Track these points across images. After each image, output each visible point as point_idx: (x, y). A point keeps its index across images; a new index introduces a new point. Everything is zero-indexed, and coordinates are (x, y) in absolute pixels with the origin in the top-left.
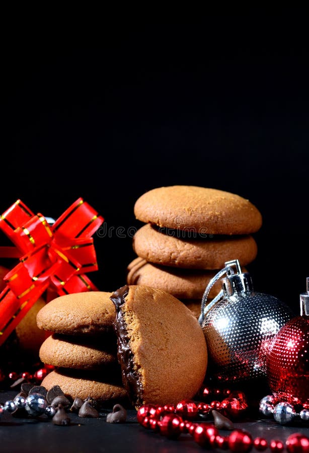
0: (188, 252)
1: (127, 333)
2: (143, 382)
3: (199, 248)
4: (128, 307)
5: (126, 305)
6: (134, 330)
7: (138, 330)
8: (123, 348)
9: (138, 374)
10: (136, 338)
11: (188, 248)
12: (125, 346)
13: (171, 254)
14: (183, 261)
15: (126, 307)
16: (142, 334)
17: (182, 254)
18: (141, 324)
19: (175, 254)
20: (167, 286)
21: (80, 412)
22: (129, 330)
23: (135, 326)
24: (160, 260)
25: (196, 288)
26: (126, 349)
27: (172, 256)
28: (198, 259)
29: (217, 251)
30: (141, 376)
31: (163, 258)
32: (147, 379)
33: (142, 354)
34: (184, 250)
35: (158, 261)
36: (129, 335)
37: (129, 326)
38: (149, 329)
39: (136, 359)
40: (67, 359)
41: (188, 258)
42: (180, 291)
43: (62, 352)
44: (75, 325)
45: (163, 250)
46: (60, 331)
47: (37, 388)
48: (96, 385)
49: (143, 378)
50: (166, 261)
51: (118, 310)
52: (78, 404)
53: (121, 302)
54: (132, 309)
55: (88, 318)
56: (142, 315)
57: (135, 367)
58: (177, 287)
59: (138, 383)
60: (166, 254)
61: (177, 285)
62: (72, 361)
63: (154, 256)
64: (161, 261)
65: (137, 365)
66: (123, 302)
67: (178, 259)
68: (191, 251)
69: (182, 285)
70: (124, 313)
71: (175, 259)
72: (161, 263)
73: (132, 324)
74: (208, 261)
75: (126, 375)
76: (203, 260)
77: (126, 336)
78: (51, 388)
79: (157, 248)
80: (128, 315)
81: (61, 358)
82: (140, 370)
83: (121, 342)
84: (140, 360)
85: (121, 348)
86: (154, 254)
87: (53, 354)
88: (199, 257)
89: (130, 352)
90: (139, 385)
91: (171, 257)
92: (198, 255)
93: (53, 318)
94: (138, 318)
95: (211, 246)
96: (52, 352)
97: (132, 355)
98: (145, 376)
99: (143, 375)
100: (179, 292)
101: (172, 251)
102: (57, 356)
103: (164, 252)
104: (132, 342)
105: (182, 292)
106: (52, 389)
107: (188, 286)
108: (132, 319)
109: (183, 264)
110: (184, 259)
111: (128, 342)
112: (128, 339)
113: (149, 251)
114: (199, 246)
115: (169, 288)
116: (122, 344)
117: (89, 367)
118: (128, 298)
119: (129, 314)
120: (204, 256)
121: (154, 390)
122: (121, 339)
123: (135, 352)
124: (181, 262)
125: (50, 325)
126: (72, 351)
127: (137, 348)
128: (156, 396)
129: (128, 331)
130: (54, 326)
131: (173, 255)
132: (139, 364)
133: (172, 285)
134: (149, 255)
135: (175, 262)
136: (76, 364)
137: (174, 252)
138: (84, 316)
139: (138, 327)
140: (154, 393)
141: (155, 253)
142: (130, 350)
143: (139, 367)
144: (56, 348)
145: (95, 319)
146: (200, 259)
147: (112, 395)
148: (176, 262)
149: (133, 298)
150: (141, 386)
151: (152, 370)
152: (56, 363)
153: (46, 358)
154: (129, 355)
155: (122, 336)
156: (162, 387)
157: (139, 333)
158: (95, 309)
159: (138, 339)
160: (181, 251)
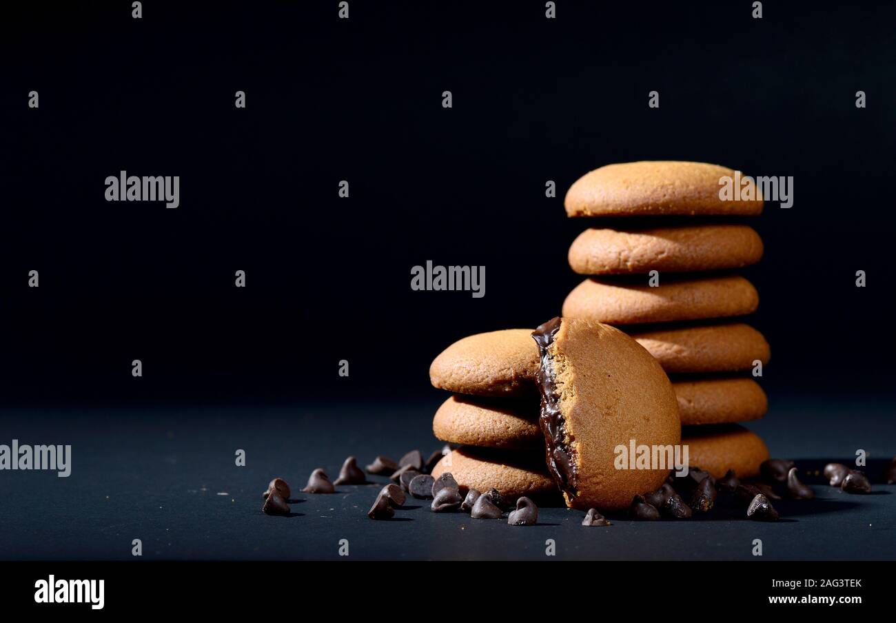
0: (645, 247)
1: (556, 388)
2: (578, 463)
3: (661, 240)
4: (558, 348)
5: (555, 346)
6: (566, 383)
7: (572, 383)
8: (549, 410)
9: (571, 450)
10: (569, 395)
11: (646, 241)
12: (552, 407)
13: (620, 254)
14: (639, 261)
15: (555, 348)
16: (578, 390)
17: (635, 251)
18: (577, 374)
19: (626, 253)
20: (620, 306)
21: (472, 511)
22: (559, 383)
23: (567, 378)
24: (604, 267)
25: (664, 303)
26: (553, 412)
27: (622, 257)
28: (660, 257)
29: (690, 243)
30: (574, 452)
31: (609, 263)
32: (584, 457)
33: (577, 420)
34: (639, 244)
35: (602, 269)
36: (558, 391)
37: (559, 378)
38: (589, 383)
39: (568, 427)
40: (471, 431)
41: (645, 256)
42: (640, 310)
43: (463, 422)
44: (490, 380)
45: (609, 250)
46: (467, 389)
47: (422, 477)
48: (507, 471)
49: (578, 455)
50: (614, 266)
51: (544, 353)
52: (473, 499)
53: (549, 341)
54: (565, 350)
55: (509, 369)
56: (579, 361)
57: (567, 440)
58: (635, 305)
59: (570, 465)
60: (613, 256)
61: (635, 302)
62: (478, 435)
63: (595, 263)
64: (607, 268)
65: (569, 436)
66: (551, 341)
67: (630, 259)
68: (649, 245)
69: (642, 302)
70: (552, 358)
71: (626, 261)
72: (607, 271)
73: (563, 374)
74: (677, 257)
75: (552, 451)
76: (668, 257)
77: (554, 393)
78: (439, 477)
79: (600, 250)
80: (558, 361)
81: (462, 431)
82: (573, 444)
83: (546, 402)
84: (574, 428)
85: (545, 410)
86: (595, 259)
87: (450, 424)
88: (662, 253)
89: (560, 416)
90: (572, 467)
91: (620, 259)
92: (659, 250)
93: (455, 371)
94: (574, 366)
95: (682, 234)
96: (449, 420)
97: (563, 420)
98: (582, 453)
99: (578, 450)
100: (638, 313)
101: (623, 249)
102: (456, 427)
103: (610, 252)
104: (562, 401)
105: (643, 312)
106: (441, 478)
107: (651, 302)
108: (564, 366)
109: (638, 266)
110: (639, 258)
111: (556, 401)
112: (556, 397)
113: (589, 257)
114: (662, 237)
115: (623, 308)
116: (548, 406)
117: (503, 444)
118: (559, 336)
119: (560, 358)
120: (670, 249)
121: (595, 476)
122: (546, 396)
123: (566, 416)
124: (636, 263)
125: (451, 380)
126: (478, 419)
127: (569, 409)
128: (598, 483)
129: (557, 385)
130: (457, 383)
131: (623, 254)
132: (572, 434)
133: (627, 303)
134: (590, 263)
135: (626, 265)
136: (484, 439)
137: (624, 251)
138: (503, 367)
139: (572, 379)
140: (595, 480)
141: (597, 258)
142: (559, 413)
143: (572, 439)
144: (456, 415)
145: (520, 370)
146: (664, 255)
147: (529, 486)
148: (629, 264)
149: (566, 336)
150: (574, 468)
151: (591, 444)
152: (454, 438)
153: (440, 431)
154: (557, 421)
155: (547, 393)
156: (607, 470)
157: (574, 388)
158: (521, 355)
159: (572, 396)
160: (634, 247)
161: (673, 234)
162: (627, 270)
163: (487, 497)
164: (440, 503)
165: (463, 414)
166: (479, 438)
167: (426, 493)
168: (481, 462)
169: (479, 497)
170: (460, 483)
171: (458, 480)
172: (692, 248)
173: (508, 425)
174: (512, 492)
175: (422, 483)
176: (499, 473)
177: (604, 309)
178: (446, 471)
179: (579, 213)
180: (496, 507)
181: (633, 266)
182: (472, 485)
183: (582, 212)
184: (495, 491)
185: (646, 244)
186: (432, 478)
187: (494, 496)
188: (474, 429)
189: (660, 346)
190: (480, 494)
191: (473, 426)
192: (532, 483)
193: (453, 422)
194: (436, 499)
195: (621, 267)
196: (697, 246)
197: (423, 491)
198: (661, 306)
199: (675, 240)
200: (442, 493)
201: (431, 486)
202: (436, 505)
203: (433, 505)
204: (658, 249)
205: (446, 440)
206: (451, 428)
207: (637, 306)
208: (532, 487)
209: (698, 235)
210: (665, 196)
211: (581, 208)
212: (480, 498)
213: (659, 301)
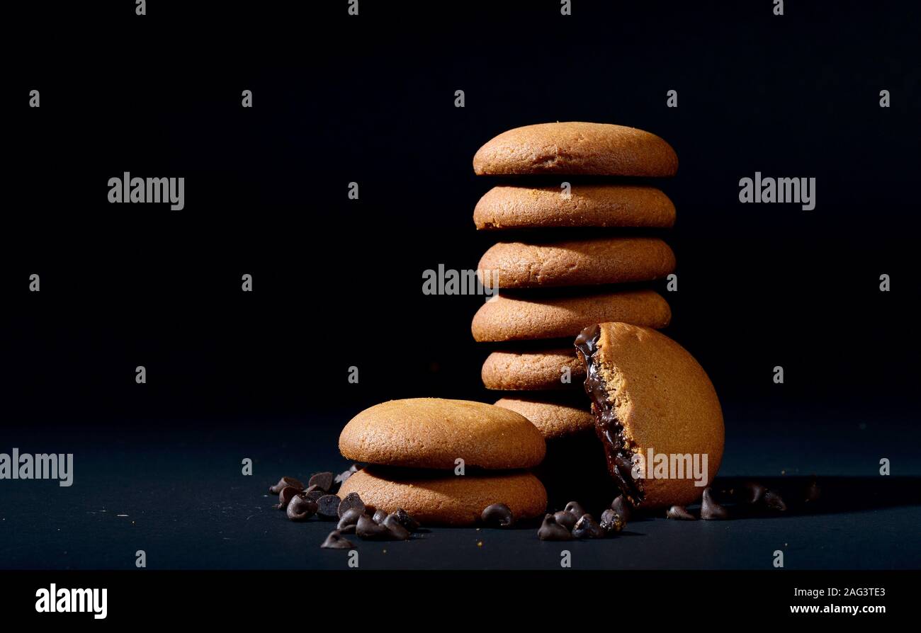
161: (584, 246)
162: (537, 283)
163: (394, 518)
164: (345, 524)
165: (373, 433)
166: (391, 458)
167: (332, 513)
168: (388, 483)
169: (385, 518)
170: (367, 503)
171: (365, 500)
172: (603, 261)
173: (421, 444)
174: (420, 512)
175: (328, 504)
176: (407, 492)
177: (513, 323)
178: (352, 491)
179: (488, 225)
180: (403, 529)
181: (543, 279)
182: (380, 505)
183: (491, 224)
184: (402, 511)
185: (557, 257)
186: (338, 498)
187: (401, 517)
188: (386, 448)
189: (570, 362)
190: (387, 515)
191: (385, 445)
192: (440, 503)
193: (363, 441)
194: (342, 520)
195: (531, 280)
196: (609, 258)
197: (329, 511)
198: (572, 320)
199: (586, 252)
200: (349, 514)
201: (337, 506)
202: (341, 526)
203: (339, 527)
204: (568, 261)
205: (355, 459)
206: (361, 447)
207: (547, 321)
208: (441, 506)
209: (609, 247)
210: (576, 207)
211: (490, 220)
212: (387, 518)
213: (570, 315)
